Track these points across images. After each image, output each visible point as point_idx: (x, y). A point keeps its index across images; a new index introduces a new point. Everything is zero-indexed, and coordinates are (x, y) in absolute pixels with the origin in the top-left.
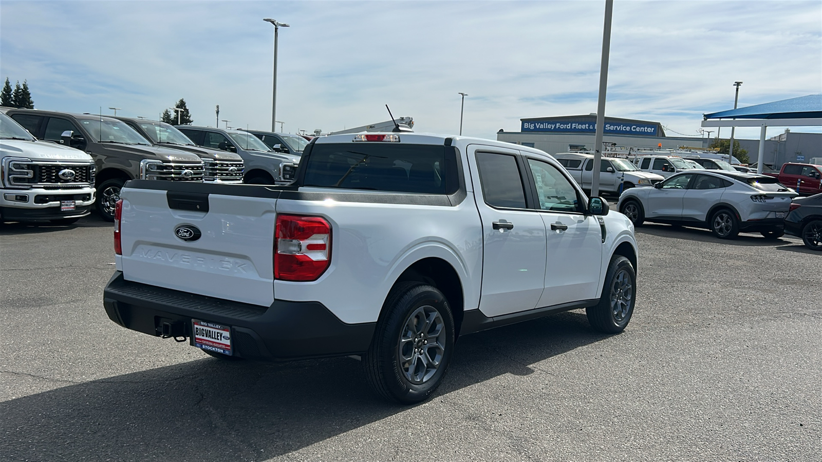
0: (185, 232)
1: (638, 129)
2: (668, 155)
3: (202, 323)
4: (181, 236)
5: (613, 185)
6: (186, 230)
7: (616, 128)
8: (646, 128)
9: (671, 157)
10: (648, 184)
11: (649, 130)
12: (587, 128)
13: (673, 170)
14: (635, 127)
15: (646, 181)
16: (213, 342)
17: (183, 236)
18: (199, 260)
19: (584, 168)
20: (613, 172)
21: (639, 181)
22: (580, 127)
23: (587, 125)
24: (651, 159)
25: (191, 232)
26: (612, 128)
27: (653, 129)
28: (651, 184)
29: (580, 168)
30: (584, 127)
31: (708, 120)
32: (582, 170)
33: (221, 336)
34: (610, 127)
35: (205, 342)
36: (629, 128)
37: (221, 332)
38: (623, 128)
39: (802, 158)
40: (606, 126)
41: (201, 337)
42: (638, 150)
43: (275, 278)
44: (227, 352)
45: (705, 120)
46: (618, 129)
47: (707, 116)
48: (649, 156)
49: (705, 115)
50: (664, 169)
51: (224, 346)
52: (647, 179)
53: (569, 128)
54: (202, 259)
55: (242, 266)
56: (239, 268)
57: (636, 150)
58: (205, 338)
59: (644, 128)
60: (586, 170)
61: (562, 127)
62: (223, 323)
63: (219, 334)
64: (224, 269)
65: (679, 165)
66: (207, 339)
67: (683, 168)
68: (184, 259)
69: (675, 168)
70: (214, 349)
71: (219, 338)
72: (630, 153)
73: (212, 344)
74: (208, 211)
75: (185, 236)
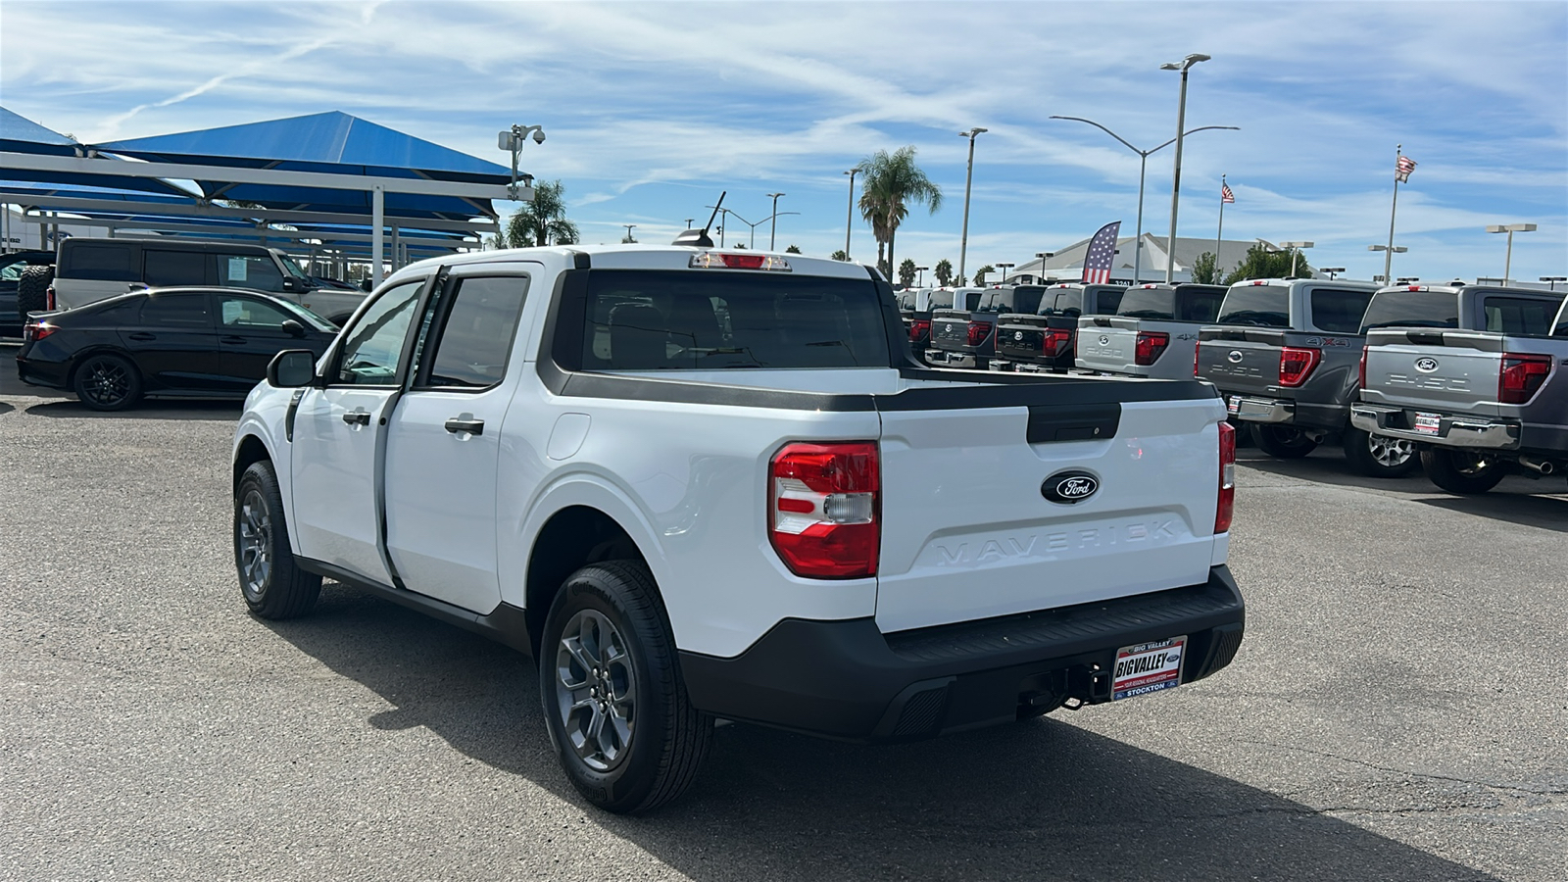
0: (1079, 485)
3: (1137, 649)
4: (1071, 494)
6: (1082, 481)
16: (1146, 678)
17: (1076, 495)
18: (1085, 537)
25: (1091, 482)
33: (1165, 659)
35: (1127, 685)
37: (1168, 650)
41: (1127, 677)
43: (1215, 532)
44: (1172, 685)
51: (1164, 676)
54: (1092, 533)
55: (1164, 527)
56: (1159, 530)
58: (1133, 676)
62: (1177, 634)
63: (1161, 658)
64: (1135, 540)
66: (1138, 675)
68: (1052, 543)
71: (1160, 664)
73: (1142, 682)
74: (1112, 437)
75: (1081, 493)
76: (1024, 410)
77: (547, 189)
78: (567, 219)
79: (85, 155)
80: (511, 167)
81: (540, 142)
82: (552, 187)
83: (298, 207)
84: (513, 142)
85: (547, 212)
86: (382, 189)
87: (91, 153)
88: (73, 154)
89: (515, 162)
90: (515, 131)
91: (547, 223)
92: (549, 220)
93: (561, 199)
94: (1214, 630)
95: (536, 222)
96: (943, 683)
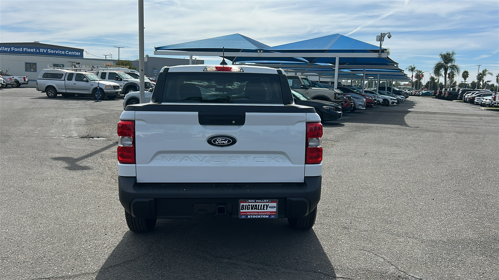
0: (223, 140)
1: (70, 53)
2: (118, 70)
3: (250, 201)
4: (219, 143)
5: (88, 90)
7: (55, 52)
8: (75, 52)
9: (118, 72)
10: (111, 88)
11: (77, 54)
12: (35, 51)
13: (121, 80)
14: (68, 51)
15: (110, 87)
16: (258, 212)
17: (221, 144)
19: (66, 79)
20: (87, 81)
21: (106, 87)
22: (29, 50)
23: (34, 49)
24: (106, 73)
25: (229, 140)
26: (52, 52)
27: (80, 53)
28: (113, 88)
29: (63, 79)
30: (32, 50)
31: (157, 51)
32: (65, 80)
33: (267, 207)
34: (51, 51)
35: (248, 213)
36: (64, 52)
37: (267, 204)
38: (60, 52)
39: (156, 71)
40: (48, 50)
41: (246, 211)
42: (98, 67)
43: (306, 163)
44: (273, 217)
45: (156, 50)
46: (57, 53)
47: (157, 49)
48: (105, 71)
49: (155, 48)
50: (116, 79)
51: (269, 213)
52: (110, 86)
53: (22, 51)
55: (275, 159)
56: (272, 160)
57: (96, 67)
58: (250, 210)
59: (74, 52)
60: (68, 80)
61: (16, 50)
62: (271, 198)
63: (265, 206)
65: (125, 77)
66: (253, 211)
67: (127, 79)
68: (215, 160)
69: (122, 78)
70: (259, 216)
71: (265, 208)
72: (92, 69)
73: (257, 214)
74: (243, 125)
75: (223, 143)
76: (197, 113)
77: (449, 54)
78: (455, 64)
79: (260, 52)
80: (379, 46)
81: (389, 38)
82: (451, 53)
83: (346, 64)
84: (381, 38)
85: (449, 62)
86: (338, 57)
87: (262, 51)
88: (257, 52)
89: (381, 45)
90: (381, 35)
91: (448, 66)
92: (449, 65)
93: (454, 57)
94: (288, 198)
95: (444, 66)
96: (148, 200)
